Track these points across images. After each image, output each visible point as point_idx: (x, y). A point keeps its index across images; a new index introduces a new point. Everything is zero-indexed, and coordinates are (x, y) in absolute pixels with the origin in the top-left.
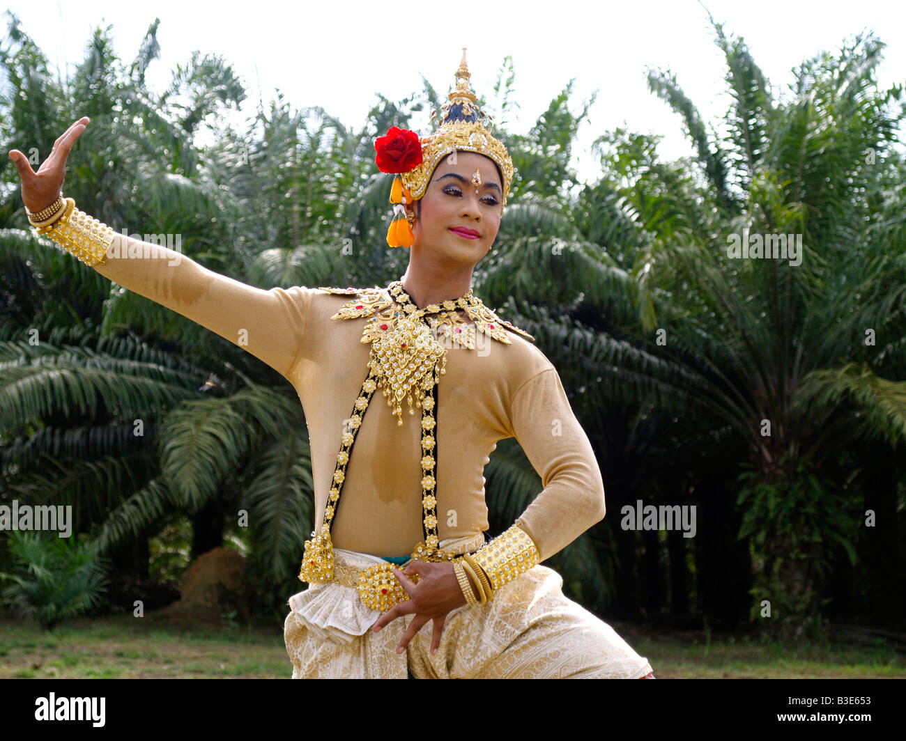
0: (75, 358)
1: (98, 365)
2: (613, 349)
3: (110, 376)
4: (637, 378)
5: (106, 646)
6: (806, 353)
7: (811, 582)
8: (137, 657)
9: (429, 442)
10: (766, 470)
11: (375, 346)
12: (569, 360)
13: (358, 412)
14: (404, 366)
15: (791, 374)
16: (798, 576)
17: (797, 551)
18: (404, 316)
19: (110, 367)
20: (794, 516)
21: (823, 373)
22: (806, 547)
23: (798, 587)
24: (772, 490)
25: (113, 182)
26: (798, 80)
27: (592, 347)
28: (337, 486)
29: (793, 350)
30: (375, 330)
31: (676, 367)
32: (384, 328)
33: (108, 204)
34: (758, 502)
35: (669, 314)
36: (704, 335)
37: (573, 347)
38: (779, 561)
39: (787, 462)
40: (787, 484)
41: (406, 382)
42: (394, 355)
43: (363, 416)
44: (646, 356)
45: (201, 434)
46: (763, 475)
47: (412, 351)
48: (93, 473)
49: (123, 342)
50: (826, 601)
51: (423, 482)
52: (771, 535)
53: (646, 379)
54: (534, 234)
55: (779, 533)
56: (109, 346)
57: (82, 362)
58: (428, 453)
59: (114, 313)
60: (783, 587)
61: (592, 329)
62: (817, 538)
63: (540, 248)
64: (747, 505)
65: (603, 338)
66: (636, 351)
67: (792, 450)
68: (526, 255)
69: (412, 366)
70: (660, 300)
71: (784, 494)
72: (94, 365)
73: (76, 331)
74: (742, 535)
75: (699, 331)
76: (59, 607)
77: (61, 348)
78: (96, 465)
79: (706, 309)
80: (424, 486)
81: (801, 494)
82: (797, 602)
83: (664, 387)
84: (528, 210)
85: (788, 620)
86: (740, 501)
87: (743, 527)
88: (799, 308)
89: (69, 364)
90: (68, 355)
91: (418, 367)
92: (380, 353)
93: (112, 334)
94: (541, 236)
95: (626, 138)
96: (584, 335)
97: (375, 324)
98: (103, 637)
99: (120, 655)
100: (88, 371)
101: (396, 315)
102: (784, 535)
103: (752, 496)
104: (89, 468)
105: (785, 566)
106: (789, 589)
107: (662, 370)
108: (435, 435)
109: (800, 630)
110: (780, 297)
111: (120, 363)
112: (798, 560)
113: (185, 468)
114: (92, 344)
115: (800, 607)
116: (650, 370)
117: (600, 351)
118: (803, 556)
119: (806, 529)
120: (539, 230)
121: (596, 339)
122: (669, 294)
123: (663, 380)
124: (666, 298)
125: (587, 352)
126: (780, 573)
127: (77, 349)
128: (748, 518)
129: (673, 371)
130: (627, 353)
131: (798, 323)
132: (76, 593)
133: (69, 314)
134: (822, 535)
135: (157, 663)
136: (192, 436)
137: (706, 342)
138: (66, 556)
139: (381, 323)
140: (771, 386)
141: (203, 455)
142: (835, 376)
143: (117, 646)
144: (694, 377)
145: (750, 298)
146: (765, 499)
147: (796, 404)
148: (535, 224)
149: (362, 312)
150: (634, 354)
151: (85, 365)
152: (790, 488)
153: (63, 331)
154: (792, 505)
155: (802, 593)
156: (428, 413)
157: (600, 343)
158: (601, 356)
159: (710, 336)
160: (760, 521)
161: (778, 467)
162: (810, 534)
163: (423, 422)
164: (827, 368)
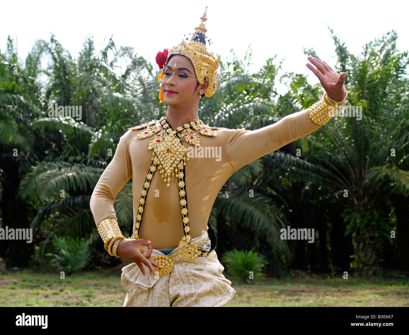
0: (78, 168)
1: (87, 170)
2: (293, 160)
3: (92, 175)
4: (302, 171)
5: (90, 282)
6: (371, 161)
7: (375, 252)
8: (102, 286)
9: (182, 193)
10: (356, 208)
11: (155, 150)
12: (275, 165)
13: (148, 181)
14: (169, 159)
15: (365, 168)
16: (370, 250)
17: (369, 240)
18: (167, 134)
19: (92, 171)
20: (367, 226)
21: (377, 168)
22: (372, 238)
23: (369, 255)
24: (358, 215)
25: (93, 98)
26: (365, 50)
27: (284, 159)
28: (140, 214)
29: (366, 159)
30: (154, 143)
31: (318, 167)
32: (158, 141)
33: (90, 107)
34: (352, 220)
35: (315, 145)
36: (329, 153)
37: (276, 160)
38: (362, 244)
39: (364, 204)
40: (364, 213)
41: (171, 166)
42: (164, 154)
43: (150, 182)
44: (306, 163)
45: (128, 197)
46: (354, 209)
47: (172, 152)
48: (86, 214)
49: (97, 161)
50: (381, 260)
51: (182, 212)
52: (358, 234)
53: (306, 172)
54: (260, 114)
55: (361, 233)
56: (92, 163)
57: (81, 170)
58: (183, 198)
59: (93, 149)
60: (363, 255)
61: (284, 152)
62: (377, 235)
63: (262, 120)
64: (348, 222)
65: (288, 156)
66: (302, 161)
67: (366, 199)
68: (256, 123)
69: (173, 158)
70: (311, 140)
71: (363, 217)
72: (86, 171)
73: (78, 158)
74: (346, 234)
75: (327, 152)
76: (72, 267)
77: (73, 164)
78: (87, 210)
79: (330, 143)
80: (183, 213)
81: (370, 217)
82: (369, 261)
83: (314, 175)
84: (257, 105)
85: (366, 268)
86: (345, 220)
87: (347, 231)
88: (367, 142)
89: (76, 170)
90: (75, 167)
91: (176, 159)
92: (158, 153)
93: (93, 159)
94: (262, 115)
95: (295, 75)
96: (281, 155)
97: (154, 140)
98: (89, 278)
99: (96, 285)
100: (83, 173)
101: (163, 134)
102: (363, 234)
103: (350, 218)
104: (84, 211)
105: (364, 246)
106: (366, 256)
107: (312, 168)
108: (185, 190)
109: (371, 272)
110: (359, 138)
111: (96, 170)
112: (369, 244)
113: (122, 210)
114: (85, 162)
115: (370, 263)
116: (307, 168)
117: (287, 161)
118: (371, 242)
119: (372, 231)
120: (261, 113)
121: (285, 157)
122: (314, 138)
123: (313, 172)
124: (313, 139)
125: (282, 161)
126: (362, 249)
127: (79, 165)
128: (348, 227)
129: (317, 168)
130: (299, 161)
131: (367, 148)
132: (79, 261)
133: (76, 151)
134: (378, 233)
135: (111, 288)
136: (124, 197)
137: (330, 157)
138: (75, 246)
139: (157, 139)
140: (357, 174)
141: (129, 205)
142: (381, 169)
143: (95, 282)
144: (326, 171)
145: (347, 138)
146: (355, 219)
147: (367, 181)
148: (260, 110)
149: (147, 135)
150: (301, 162)
151: (82, 171)
152: (365, 215)
153: (74, 158)
154: (366, 221)
155: (371, 257)
156: (181, 180)
157: (287, 158)
158: (288, 163)
159: (332, 154)
160: (353, 228)
161: (360, 206)
162: (374, 233)
163: (179, 184)
164: (379, 166)
